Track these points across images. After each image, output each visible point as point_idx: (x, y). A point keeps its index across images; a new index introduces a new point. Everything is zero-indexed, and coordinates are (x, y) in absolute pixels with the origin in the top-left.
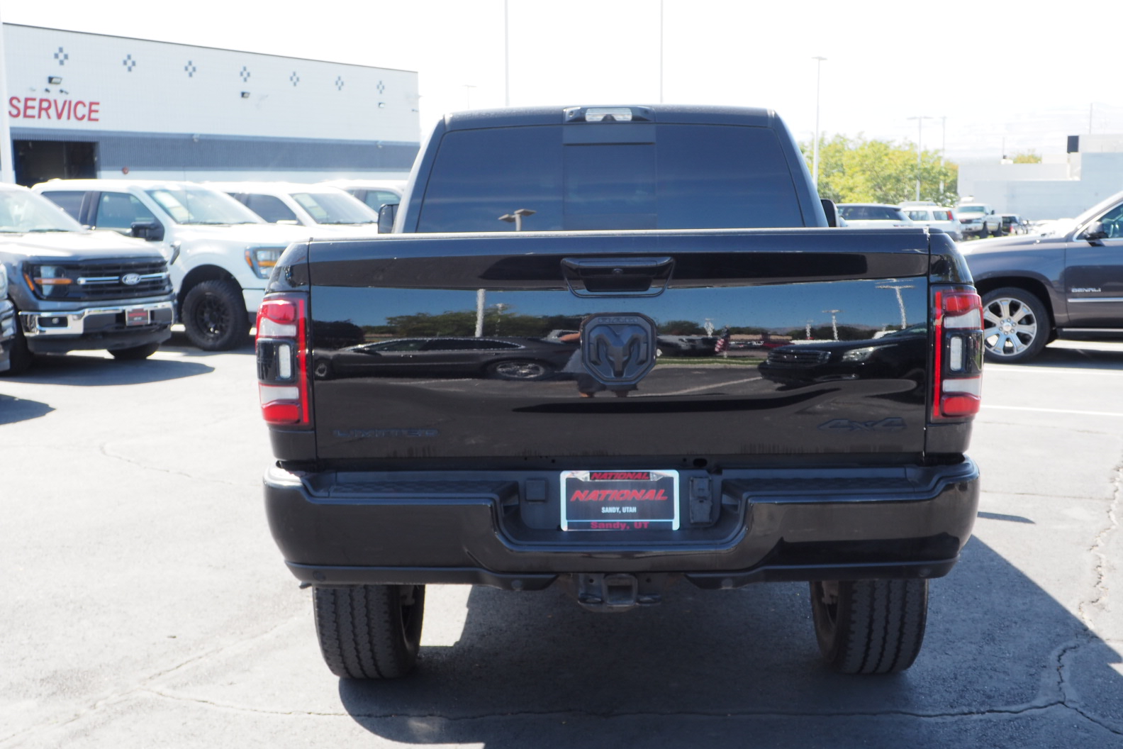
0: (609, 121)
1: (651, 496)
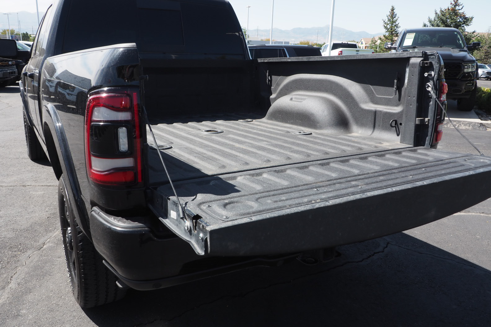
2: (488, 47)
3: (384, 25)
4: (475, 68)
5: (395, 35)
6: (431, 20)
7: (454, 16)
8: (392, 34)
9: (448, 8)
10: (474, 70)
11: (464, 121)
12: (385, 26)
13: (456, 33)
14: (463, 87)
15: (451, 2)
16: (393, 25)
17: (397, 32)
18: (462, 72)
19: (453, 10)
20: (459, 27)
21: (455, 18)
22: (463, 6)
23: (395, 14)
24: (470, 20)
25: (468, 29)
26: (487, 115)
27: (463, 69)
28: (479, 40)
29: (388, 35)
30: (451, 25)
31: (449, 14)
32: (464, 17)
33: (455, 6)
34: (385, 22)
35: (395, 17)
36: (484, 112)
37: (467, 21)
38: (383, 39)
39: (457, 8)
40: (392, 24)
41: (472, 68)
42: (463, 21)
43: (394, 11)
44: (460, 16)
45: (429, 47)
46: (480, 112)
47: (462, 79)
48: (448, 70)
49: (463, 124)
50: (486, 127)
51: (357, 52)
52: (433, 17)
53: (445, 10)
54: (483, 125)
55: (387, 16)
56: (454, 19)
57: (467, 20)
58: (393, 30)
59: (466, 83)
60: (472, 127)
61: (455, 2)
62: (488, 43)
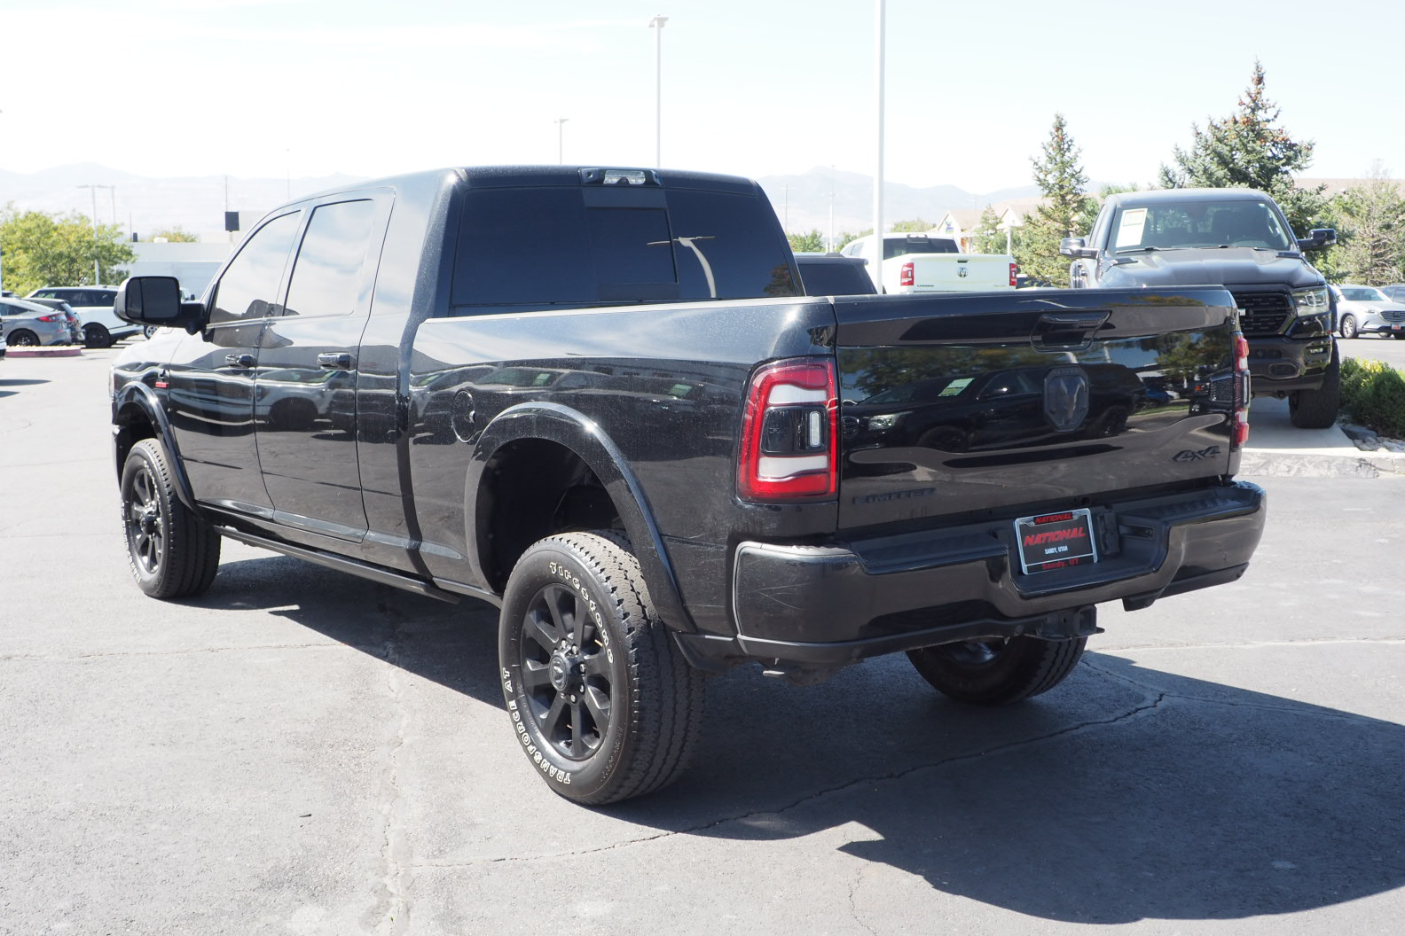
0: (623, 184)
1: (1075, 533)
2: (1381, 229)
3: (1037, 174)
4: (1326, 304)
5: (1075, 205)
6: (1183, 154)
7: (1254, 142)
8: (1064, 202)
9: (1234, 118)
10: (1325, 308)
11: (1312, 456)
12: (1039, 180)
13: (1262, 205)
14: (1301, 360)
15: (1240, 97)
16: (1066, 175)
17: (1079, 195)
18: (1293, 316)
19: (1247, 121)
20: (1275, 176)
21: (1258, 148)
22: (1277, 108)
23: (1067, 139)
24: (1304, 152)
25: (1303, 178)
26: (1378, 438)
27: (1292, 306)
28: (1346, 204)
29: (1054, 208)
30: (1247, 168)
31: (1239, 135)
32: (1285, 143)
33: (1253, 111)
34: (1040, 164)
35: (1068, 149)
36: (1370, 429)
37: (1294, 153)
38: (1038, 221)
39: (1261, 115)
40: (1063, 172)
41: (1318, 302)
42: (1285, 156)
43: (1065, 130)
44: (1272, 140)
45: (1191, 249)
46: (1357, 429)
47: (1294, 337)
48: (1251, 312)
49: (1310, 463)
50: (1378, 468)
51: (962, 265)
52: (1188, 146)
53: (1225, 123)
54: (1367, 464)
55: (1045, 148)
56: (1254, 150)
57: (1295, 151)
58: (1066, 190)
59: (1307, 348)
60: (1338, 469)
61: (1251, 97)
62: (1376, 213)
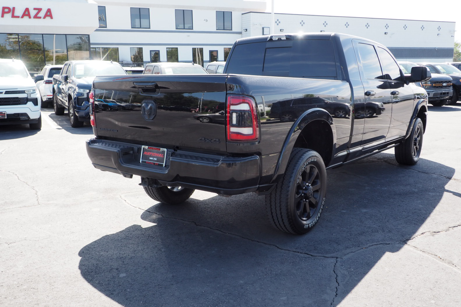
0: (280, 39)
1: (160, 156)
